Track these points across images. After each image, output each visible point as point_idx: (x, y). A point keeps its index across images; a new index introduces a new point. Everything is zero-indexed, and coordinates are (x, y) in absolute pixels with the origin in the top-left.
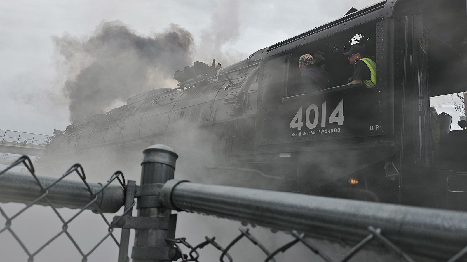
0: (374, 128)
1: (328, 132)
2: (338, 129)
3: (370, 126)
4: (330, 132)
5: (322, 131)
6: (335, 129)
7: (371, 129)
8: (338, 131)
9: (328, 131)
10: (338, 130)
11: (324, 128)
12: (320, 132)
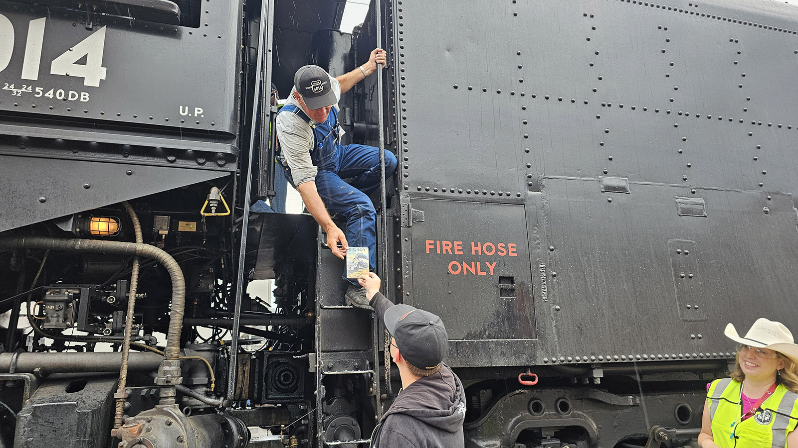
0: (191, 111)
1: (46, 95)
2: (83, 93)
3: (181, 107)
4: (51, 96)
5: (24, 90)
6: (71, 92)
7: (184, 112)
8: (82, 100)
9: (44, 92)
10: (82, 96)
11: (29, 82)
12: (15, 91)
